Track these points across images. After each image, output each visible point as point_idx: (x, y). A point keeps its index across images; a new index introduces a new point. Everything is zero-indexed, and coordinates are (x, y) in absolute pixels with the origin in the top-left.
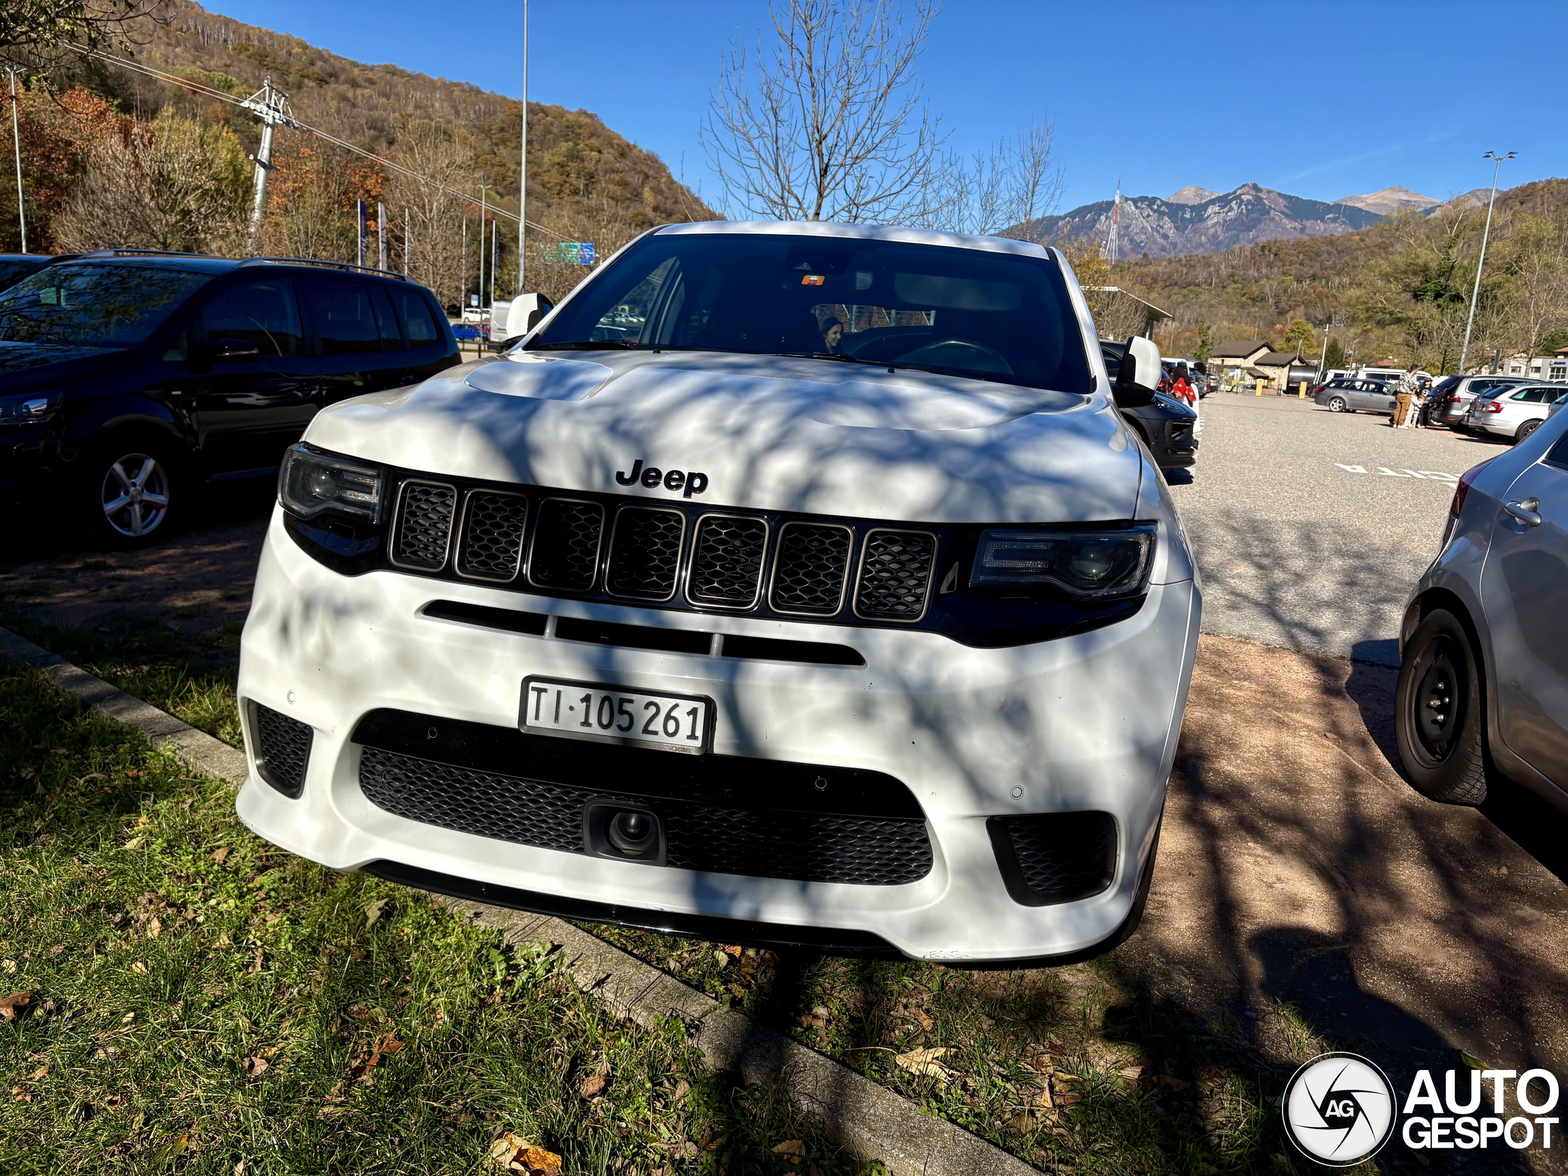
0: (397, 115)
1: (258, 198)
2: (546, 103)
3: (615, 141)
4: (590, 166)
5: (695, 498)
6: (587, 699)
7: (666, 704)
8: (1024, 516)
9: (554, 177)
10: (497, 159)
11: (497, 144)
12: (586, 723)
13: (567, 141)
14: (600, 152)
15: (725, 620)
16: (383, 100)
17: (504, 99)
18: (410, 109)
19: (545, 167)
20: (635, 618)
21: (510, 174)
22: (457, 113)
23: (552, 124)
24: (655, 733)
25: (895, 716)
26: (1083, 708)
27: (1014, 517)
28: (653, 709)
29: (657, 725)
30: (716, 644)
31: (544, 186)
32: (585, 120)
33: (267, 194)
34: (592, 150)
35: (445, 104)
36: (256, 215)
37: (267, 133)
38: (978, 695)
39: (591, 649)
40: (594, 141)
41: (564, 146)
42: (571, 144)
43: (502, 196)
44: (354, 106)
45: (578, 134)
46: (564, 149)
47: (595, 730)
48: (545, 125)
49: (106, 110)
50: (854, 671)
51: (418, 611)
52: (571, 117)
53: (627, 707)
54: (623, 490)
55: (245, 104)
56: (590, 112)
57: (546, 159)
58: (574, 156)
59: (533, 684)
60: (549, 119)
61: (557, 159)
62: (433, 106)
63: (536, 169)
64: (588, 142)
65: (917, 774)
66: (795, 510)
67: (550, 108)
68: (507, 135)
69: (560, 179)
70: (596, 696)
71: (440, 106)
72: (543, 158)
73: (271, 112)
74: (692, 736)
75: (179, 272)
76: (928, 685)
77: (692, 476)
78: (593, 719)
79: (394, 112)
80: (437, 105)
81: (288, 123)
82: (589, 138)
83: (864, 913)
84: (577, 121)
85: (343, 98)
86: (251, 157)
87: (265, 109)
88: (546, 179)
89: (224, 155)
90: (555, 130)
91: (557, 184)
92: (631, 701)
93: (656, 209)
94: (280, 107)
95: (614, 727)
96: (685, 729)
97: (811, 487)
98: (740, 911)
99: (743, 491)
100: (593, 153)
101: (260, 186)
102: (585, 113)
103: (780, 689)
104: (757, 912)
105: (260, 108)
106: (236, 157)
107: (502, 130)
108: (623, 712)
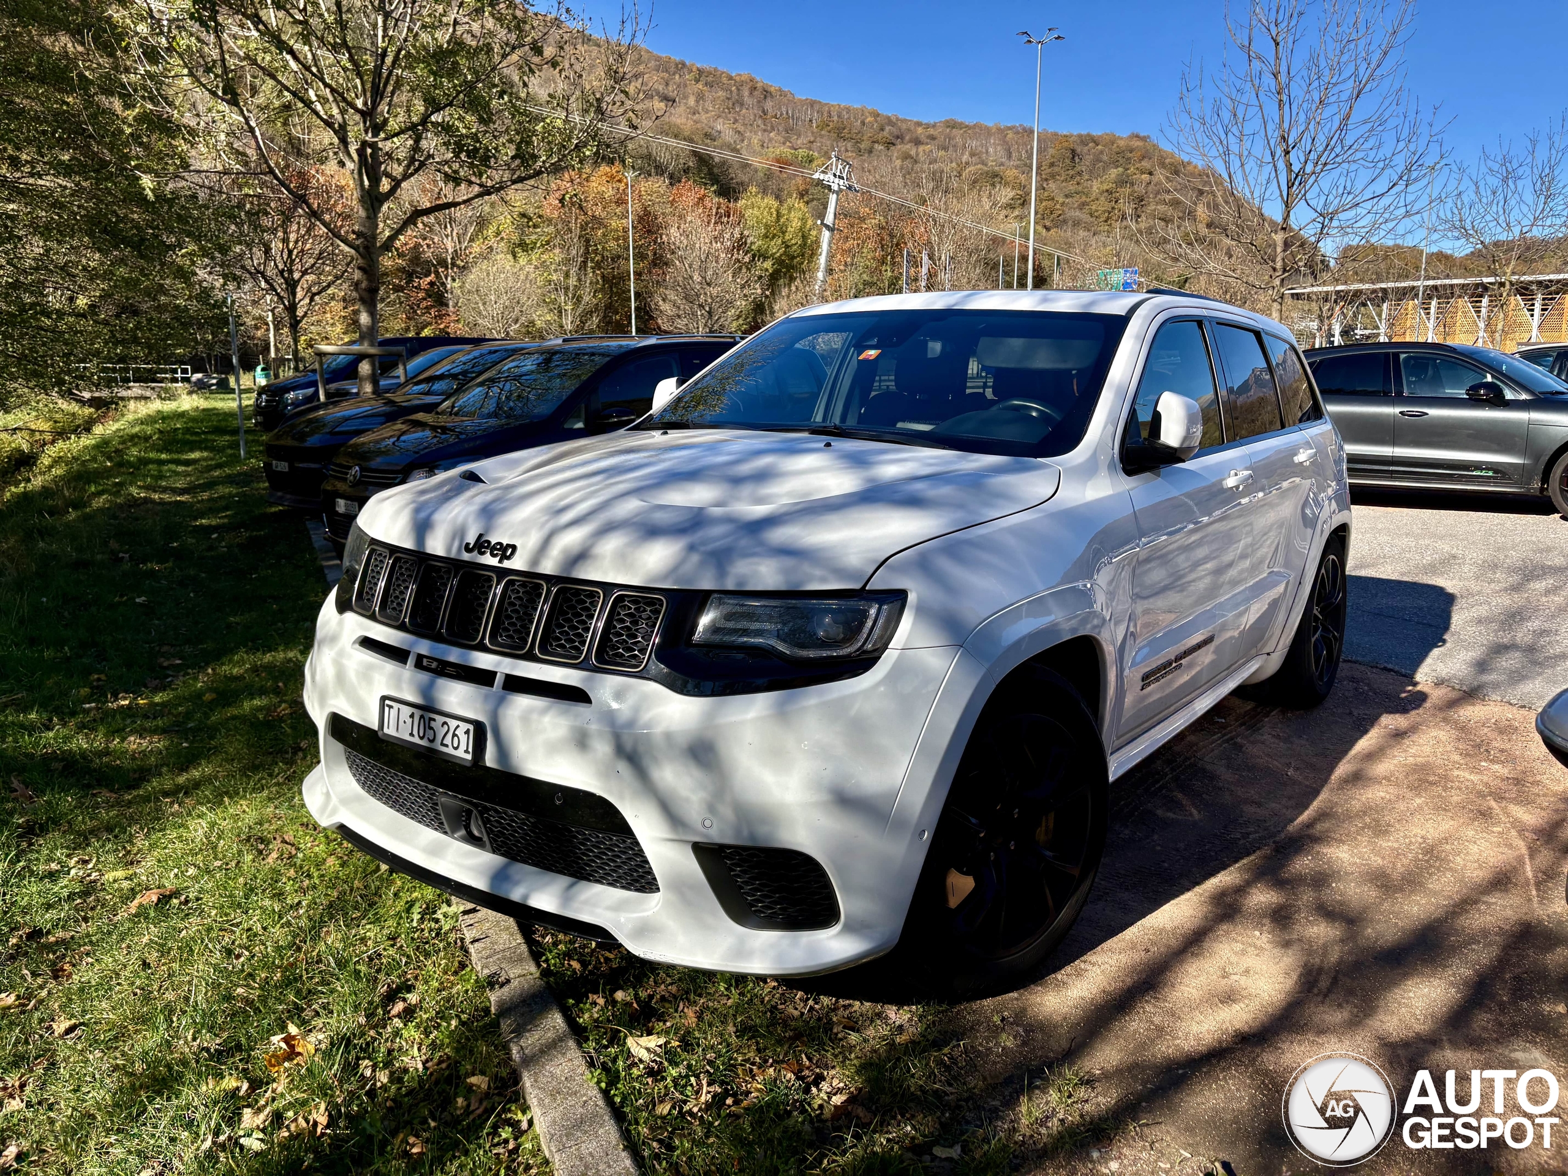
0: (954, 165)
1: (822, 260)
2: (1096, 132)
3: (1167, 161)
4: (1140, 189)
5: (507, 564)
6: (412, 716)
7: (453, 723)
8: (740, 584)
9: (1102, 205)
10: (1046, 194)
11: (1046, 180)
12: (412, 734)
13: (1117, 167)
14: (1151, 174)
15: (507, 661)
16: (942, 153)
17: (1056, 134)
18: (965, 158)
19: (1093, 196)
20: (454, 655)
21: (1058, 206)
22: (1010, 157)
23: (1102, 152)
24: (447, 746)
25: (603, 748)
26: (776, 756)
27: (730, 586)
28: (446, 727)
29: (448, 740)
30: (499, 680)
31: (1091, 215)
32: (1138, 143)
33: (831, 257)
34: (1143, 173)
35: (999, 148)
36: (820, 275)
37: (833, 198)
38: (668, 736)
39: (424, 677)
40: (1145, 164)
41: (1114, 173)
42: (1121, 169)
43: (1048, 229)
44: (916, 162)
45: (1129, 159)
46: (1113, 176)
47: (416, 740)
48: (1094, 154)
49: (704, 196)
50: (581, 708)
51: (354, 642)
52: (1122, 143)
53: (433, 724)
54: (466, 556)
55: (816, 176)
56: (1142, 134)
57: (1095, 188)
58: (1121, 182)
59: (387, 702)
60: (1100, 147)
61: (1105, 187)
62: (987, 152)
63: (1084, 199)
64: (1138, 165)
65: (621, 798)
66: (565, 575)
67: (1101, 137)
68: (1056, 169)
69: (1108, 206)
70: (418, 713)
71: (994, 153)
72: (1091, 187)
73: (837, 180)
74: (467, 751)
75: (593, 354)
76: (631, 724)
77: (508, 546)
78: (415, 732)
79: (951, 162)
80: (991, 150)
81: (850, 188)
82: (1140, 161)
83: (599, 911)
84: (1128, 146)
85: (906, 157)
86: (819, 222)
87: (832, 177)
88: (1094, 207)
89: (796, 224)
90: (1105, 158)
91: (1105, 211)
92: (434, 720)
93: (1209, 226)
94: (844, 175)
95: (426, 739)
96: (463, 747)
97: (581, 556)
98: (516, 895)
99: (536, 558)
100: (1143, 176)
101: (825, 246)
102: (1137, 136)
103: (525, 719)
104: (526, 897)
105: (828, 178)
106: (805, 224)
107: (1052, 165)
108: (431, 728)
